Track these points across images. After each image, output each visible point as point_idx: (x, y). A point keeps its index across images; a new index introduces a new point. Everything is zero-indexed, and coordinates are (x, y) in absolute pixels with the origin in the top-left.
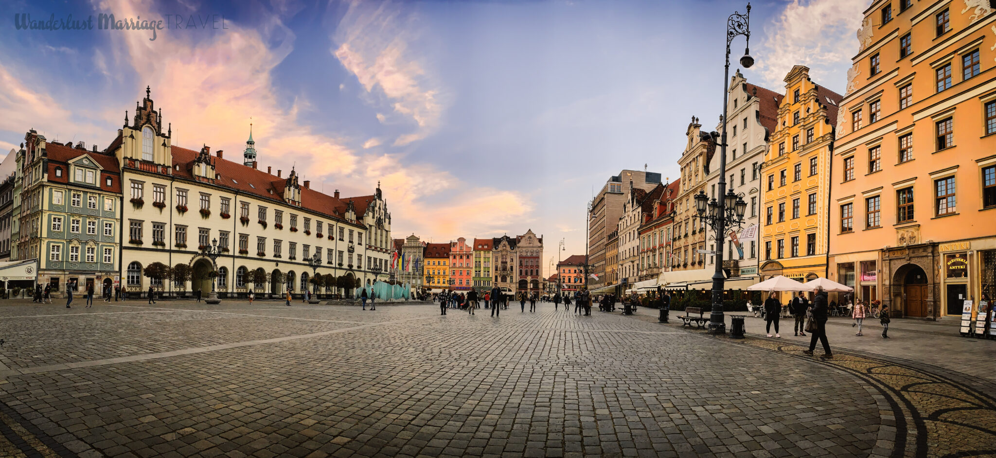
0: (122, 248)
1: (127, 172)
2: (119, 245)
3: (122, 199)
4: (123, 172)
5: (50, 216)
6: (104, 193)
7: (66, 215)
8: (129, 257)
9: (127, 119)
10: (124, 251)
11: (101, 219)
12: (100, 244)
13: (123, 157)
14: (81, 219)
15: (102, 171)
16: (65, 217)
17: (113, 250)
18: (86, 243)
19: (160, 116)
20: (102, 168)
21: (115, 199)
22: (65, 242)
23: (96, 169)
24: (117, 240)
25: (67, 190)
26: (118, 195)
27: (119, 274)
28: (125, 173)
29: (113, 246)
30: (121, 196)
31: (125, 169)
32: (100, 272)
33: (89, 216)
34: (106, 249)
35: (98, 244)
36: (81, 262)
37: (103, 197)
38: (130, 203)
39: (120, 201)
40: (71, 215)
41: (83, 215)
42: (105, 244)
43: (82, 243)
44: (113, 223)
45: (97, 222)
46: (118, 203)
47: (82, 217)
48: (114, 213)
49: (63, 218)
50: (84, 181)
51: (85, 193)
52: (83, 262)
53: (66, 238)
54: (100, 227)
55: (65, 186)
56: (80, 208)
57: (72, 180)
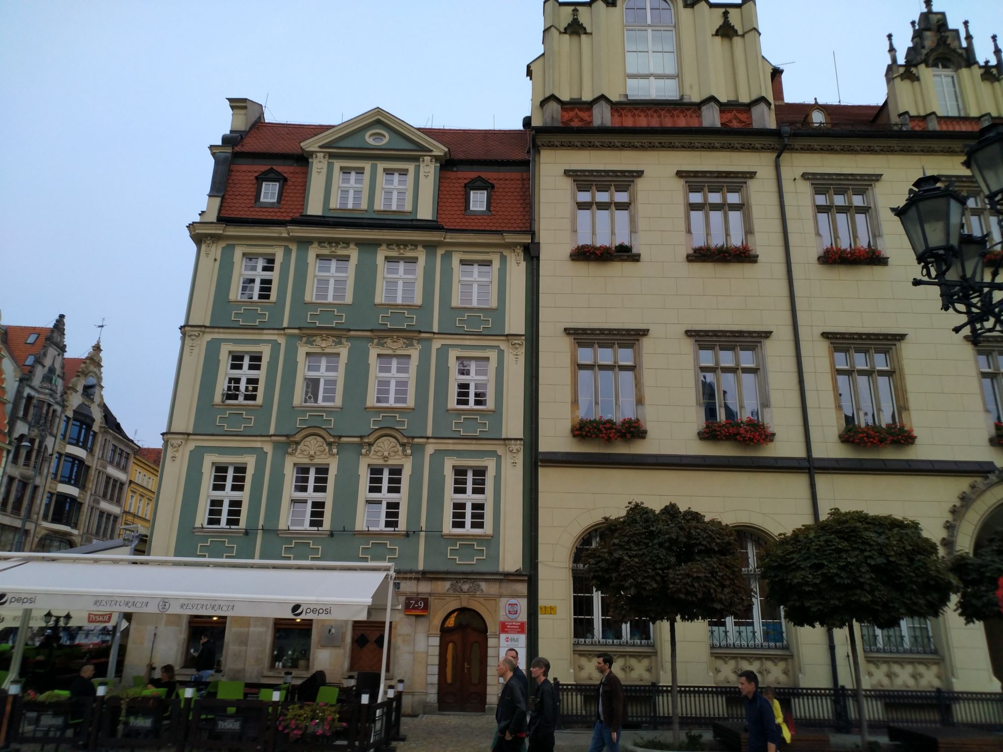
0: (535, 461)
1: (551, 146)
2: (518, 446)
3: (531, 253)
4: (535, 148)
5: (213, 347)
6: (450, 238)
7: (282, 340)
10: (547, 477)
11: (436, 344)
12: (430, 449)
14: (344, 352)
15: (442, 163)
16: (276, 346)
17: (492, 473)
18: (364, 444)
20: (443, 153)
21: (503, 259)
22: (268, 449)
23: (416, 159)
24: (514, 426)
25: (294, 247)
26: (510, 238)
27: (523, 588)
28: (545, 155)
29: (493, 453)
30: (527, 239)
32: (425, 576)
33: (381, 334)
34: (459, 471)
35: (422, 447)
36: (331, 534)
37: (447, 256)
38: (571, 264)
39: (523, 264)
40: (300, 337)
41: (352, 333)
42: (450, 445)
43: (340, 446)
44: (493, 355)
45: (415, 353)
46: (517, 269)
47: (348, 338)
48: (500, 312)
49: (267, 349)
50: (366, 206)
51: (367, 249)
52: (340, 531)
53: (271, 431)
54: (433, 375)
55: (283, 231)
56: (342, 307)
57: (314, 208)
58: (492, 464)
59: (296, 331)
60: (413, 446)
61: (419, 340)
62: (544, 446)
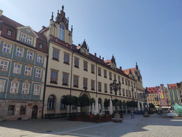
0: (45, 86)
2: (44, 84)
3: (48, 57)
4: (49, 42)
6: (38, 51)
7: (11, 61)
8: (49, 92)
9: (52, 16)
10: (47, 88)
12: (33, 83)
13: (49, 35)
14: (21, 65)
15: (37, 39)
17: (40, 87)
18: (24, 81)
19: (68, 21)
20: (38, 37)
21: (44, 56)
22: (8, 79)
23: (34, 37)
24: (43, 81)
25: (14, 45)
26: (46, 54)
27: (42, 102)
28: (50, 43)
29: (40, 84)
30: (47, 55)
32: (31, 100)
33: (27, 64)
34: (36, 86)
35: (31, 82)
36: (18, 94)
37: (37, 54)
38: (52, 60)
39: (46, 58)
41: (23, 63)
42: (35, 82)
43: (20, 80)
44: (42, 70)
45: (32, 68)
48: (43, 64)
49: (8, 62)
50: (25, 42)
51: (26, 49)
52: (19, 94)
53: (9, 76)
54: (34, 72)
55: (13, 42)
56: (21, 58)
57: (18, 39)
58: (40, 86)
59: (14, 60)
62: (47, 84)
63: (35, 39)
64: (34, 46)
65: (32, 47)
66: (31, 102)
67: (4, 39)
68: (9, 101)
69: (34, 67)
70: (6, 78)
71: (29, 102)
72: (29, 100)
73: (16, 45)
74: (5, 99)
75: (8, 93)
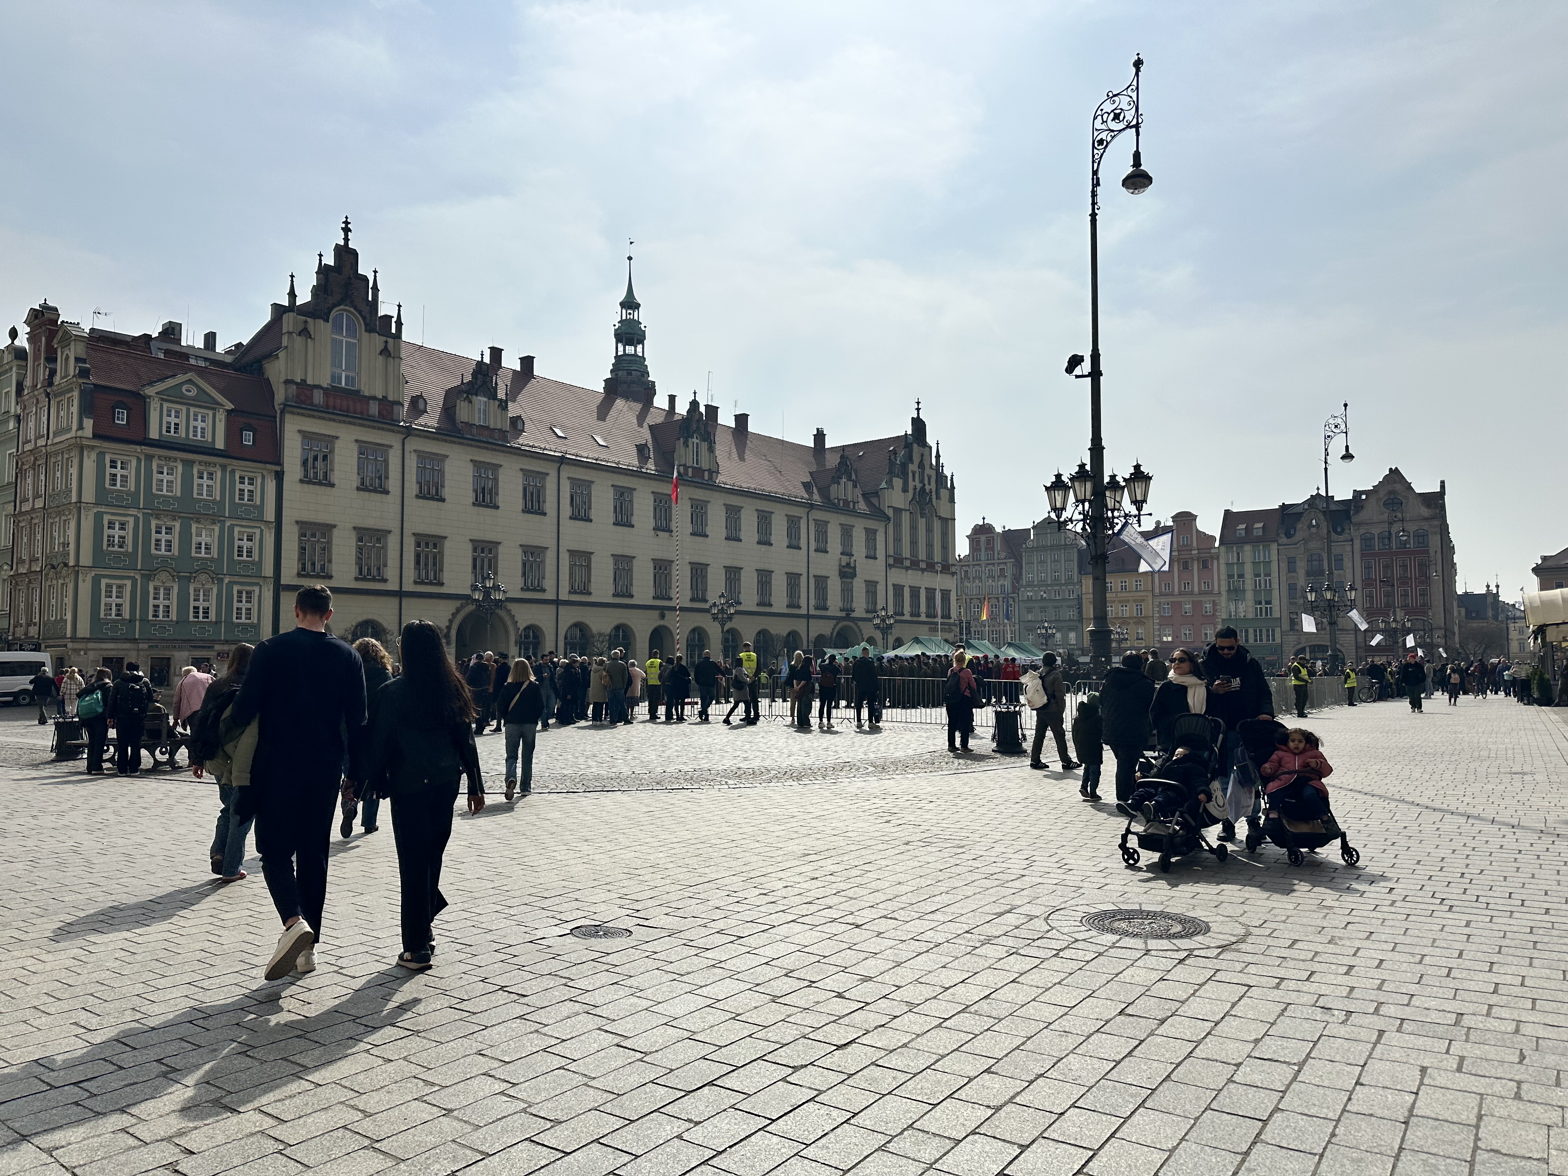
0: (279, 588)
1: (292, 413)
2: (271, 581)
3: (279, 477)
4: (282, 412)
5: (99, 517)
6: (235, 462)
7: (140, 515)
9: (292, 292)
12: (226, 581)
13: (282, 380)
14: (177, 525)
15: (229, 412)
16: (137, 519)
17: (257, 593)
18: (191, 577)
19: (375, 288)
20: (230, 406)
21: (263, 477)
22: (138, 577)
23: (214, 409)
24: (268, 570)
25: (143, 458)
26: (270, 466)
28: (288, 418)
29: (257, 584)
30: (278, 468)
31: (286, 407)
33: (198, 516)
34: (240, 592)
35: (222, 579)
36: (177, 622)
37: (233, 472)
38: (299, 485)
39: (274, 482)
40: (151, 515)
41: (182, 515)
42: (236, 579)
43: (179, 578)
44: (258, 531)
45: (217, 528)
46: (271, 486)
47: (180, 517)
48: (261, 508)
49: (131, 520)
50: (183, 435)
51: (187, 464)
52: (182, 621)
53: (139, 567)
54: (226, 540)
55: (138, 448)
56: (175, 498)
57: (154, 434)
58: (257, 589)
59: (150, 511)
60: (218, 579)
61: (219, 521)
62: (284, 581)
63: (221, 416)
64: (220, 444)
65: (211, 451)
66: (226, 648)
67: (106, 444)
68: (150, 646)
69: (228, 524)
70: (132, 574)
71: (218, 647)
72: (220, 640)
73: (149, 458)
74: (134, 641)
75: (144, 620)
